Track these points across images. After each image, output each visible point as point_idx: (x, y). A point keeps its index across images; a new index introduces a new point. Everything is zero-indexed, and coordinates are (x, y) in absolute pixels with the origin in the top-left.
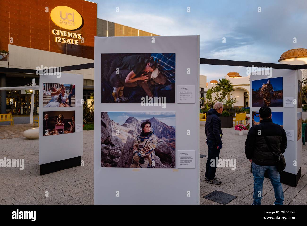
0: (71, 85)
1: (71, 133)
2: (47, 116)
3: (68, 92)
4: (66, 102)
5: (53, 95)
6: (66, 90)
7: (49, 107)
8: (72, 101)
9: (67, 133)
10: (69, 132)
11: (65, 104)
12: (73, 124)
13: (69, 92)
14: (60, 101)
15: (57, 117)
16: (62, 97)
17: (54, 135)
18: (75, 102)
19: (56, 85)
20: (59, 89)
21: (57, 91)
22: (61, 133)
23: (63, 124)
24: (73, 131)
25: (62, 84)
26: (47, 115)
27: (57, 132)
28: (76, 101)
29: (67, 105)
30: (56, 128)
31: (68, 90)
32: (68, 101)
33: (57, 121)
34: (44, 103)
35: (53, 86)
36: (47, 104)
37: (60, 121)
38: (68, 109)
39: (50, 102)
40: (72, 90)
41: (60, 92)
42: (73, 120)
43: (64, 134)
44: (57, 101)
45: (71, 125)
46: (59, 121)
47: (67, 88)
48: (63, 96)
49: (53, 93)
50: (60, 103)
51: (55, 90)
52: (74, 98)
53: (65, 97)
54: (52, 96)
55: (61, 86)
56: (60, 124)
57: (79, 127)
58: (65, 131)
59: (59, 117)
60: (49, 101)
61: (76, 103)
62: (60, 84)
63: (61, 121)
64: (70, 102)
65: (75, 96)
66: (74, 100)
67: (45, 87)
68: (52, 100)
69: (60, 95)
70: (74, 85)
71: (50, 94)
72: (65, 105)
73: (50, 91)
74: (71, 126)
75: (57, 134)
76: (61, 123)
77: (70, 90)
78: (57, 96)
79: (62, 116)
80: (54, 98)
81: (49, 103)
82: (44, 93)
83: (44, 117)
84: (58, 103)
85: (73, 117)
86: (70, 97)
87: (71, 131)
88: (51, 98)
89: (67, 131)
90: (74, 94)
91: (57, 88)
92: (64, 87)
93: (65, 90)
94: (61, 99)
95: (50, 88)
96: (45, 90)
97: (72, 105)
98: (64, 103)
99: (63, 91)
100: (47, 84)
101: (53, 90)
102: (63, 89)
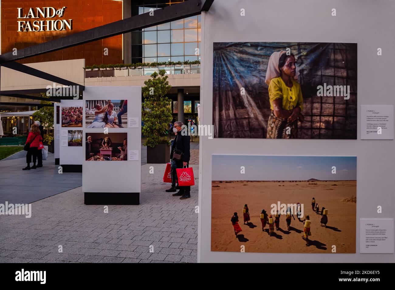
0: (122, 101)
1: (121, 160)
2: (90, 138)
3: (117, 109)
4: (114, 122)
5: (97, 113)
6: (115, 107)
7: (93, 127)
8: (123, 121)
9: (116, 160)
10: (119, 159)
11: (113, 124)
12: (125, 150)
13: (119, 110)
14: (106, 120)
15: (102, 139)
16: (108, 116)
17: (99, 161)
18: (127, 122)
19: (101, 102)
20: (105, 106)
21: (102, 109)
22: (108, 160)
23: (111, 149)
24: (125, 158)
25: (109, 100)
26: (89, 136)
27: (102, 158)
28: (129, 120)
29: (116, 126)
30: (102, 153)
31: (117, 107)
32: (117, 121)
33: (102, 144)
34: (87, 123)
35: (98, 103)
36: (91, 125)
37: (106, 144)
38: (117, 130)
39: (94, 122)
40: (123, 107)
41: (106, 110)
42: (124, 144)
43: (111, 160)
44: (102, 120)
45: (122, 150)
46: (104, 145)
47: (116, 104)
48: (110, 115)
49: (97, 111)
50: (106, 123)
51: (100, 107)
52: (127, 116)
53: (113, 115)
54: (95, 115)
55: (108, 102)
56: (106, 149)
57: (135, 154)
58: (113, 158)
59: (105, 140)
60: (92, 121)
61: (129, 123)
62: (106, 101)
63: (108, 145)
64: (120, 122)
65: (127, 115)
66: (126, 119)
67: (87, 105)
68: (96, 120)
69: (106, 113)
70: (127, 101)
71: (93, 113)
72: (113, 126)
73: (94, 110)
74: (122, 152)
75: (103, 160)
76: (108, 148)
77: (120, 107)
78: (102, 115)
79: (109, 139)
80: (98, 117)
81: (93, 124)
82: (87, 111)
83: (87, 140)
84: (104, 123)
85: (125, 141)
86: (119, 116)
87: (122, 158)
88: (95, 118)
89: (115, 158)
90: (126, 111)
91: (102, 105)
92: (112, 104)
93: (113, 107)
94: (108, 119)
95: (93, 106)
96: (88, 109)
97: (123, 125)
98: (111, 123)
99: (110, 108)
100: (90, 101)
101: (98, 108)
102: (110, 107)
